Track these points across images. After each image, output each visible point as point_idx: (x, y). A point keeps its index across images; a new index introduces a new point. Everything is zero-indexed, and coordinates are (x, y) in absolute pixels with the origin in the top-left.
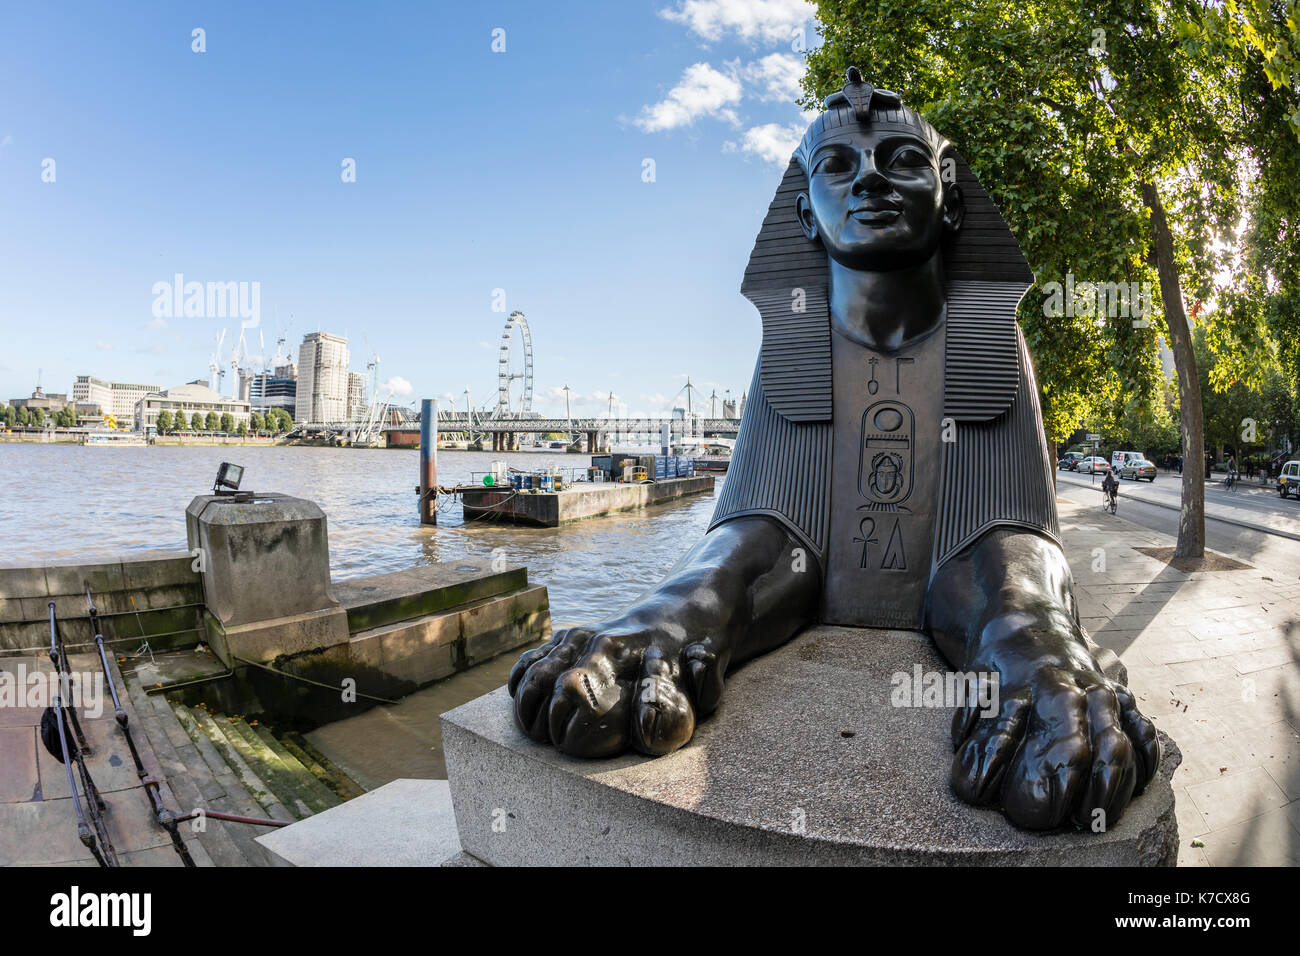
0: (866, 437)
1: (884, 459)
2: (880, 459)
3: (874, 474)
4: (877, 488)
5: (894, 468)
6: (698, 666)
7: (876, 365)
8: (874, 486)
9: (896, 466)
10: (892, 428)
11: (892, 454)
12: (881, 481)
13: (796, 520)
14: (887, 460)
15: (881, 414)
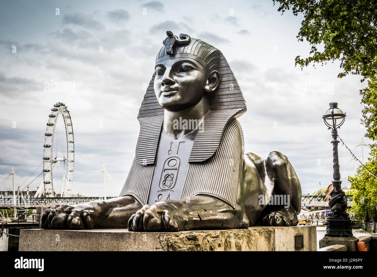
2: (167, 176)
3: (165, 180)
4: (165, 185)
5: (171, 179)
6: (85, 214)
7: (172, 145)
8: (164, 184)
9: (172, 178)
10: (173, 166)
11: (171, 174)
12: (167, 182)
13: (138, 196)
14: (169, 176)
15: (170, 161)
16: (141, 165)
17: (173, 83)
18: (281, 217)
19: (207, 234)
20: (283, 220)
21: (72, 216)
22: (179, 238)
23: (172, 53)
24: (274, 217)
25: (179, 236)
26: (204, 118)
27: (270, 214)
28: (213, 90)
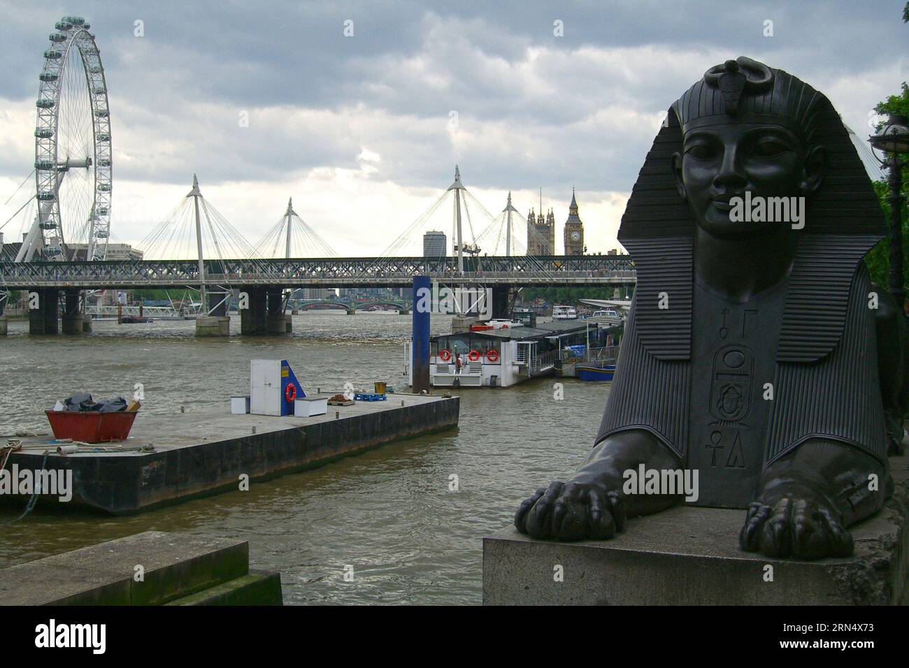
0: (716, 372)
1: (730, 388)
2: (726, 388)
3: (721, 400)
4: (724, 410)
5: (737, 396)
6: (614, 501)
7: (727, 315)
10: (736, 365)
13: (663, 433)
14: (731, 389)
15: (730, 354)
23: (738, 112)
28: (815, 188)
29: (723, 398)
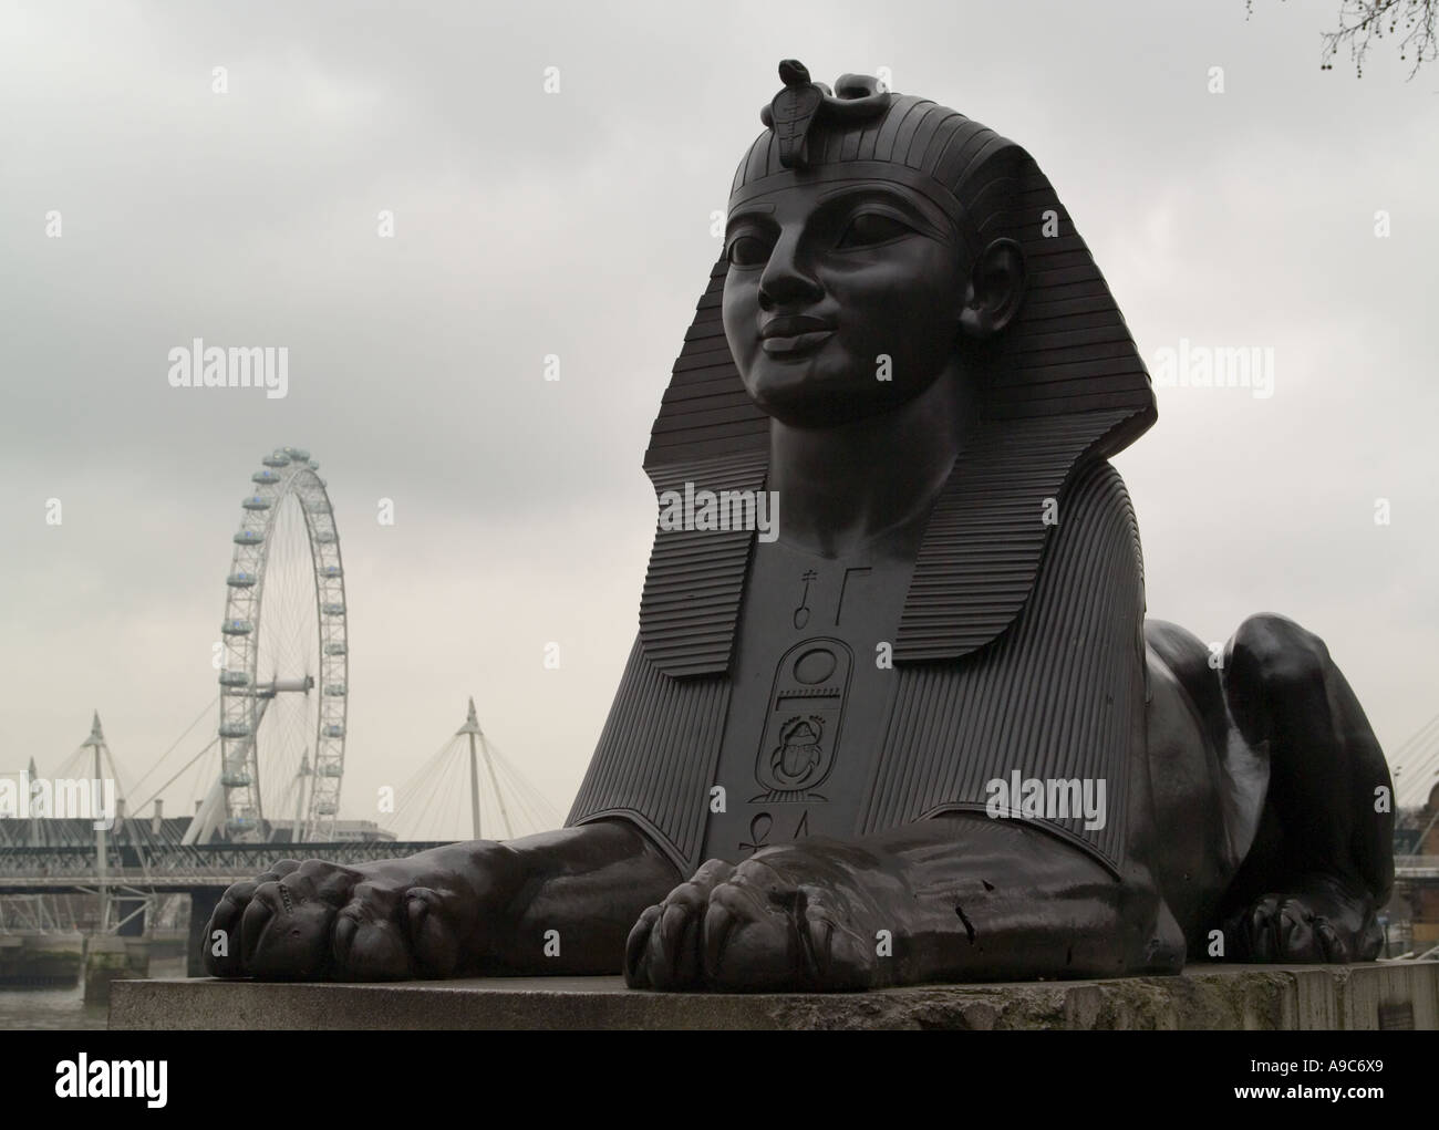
0: (778, 695)
1: (799, 725)
2: (793, 726)
3: (783, 749)
4: (783, 769)
5: (812, 740)
6: (415, 905)
7: (812, 583)
8: (779, 767)
9: (814, 735)
10: (818, 678)
11: (811, 717)
12: (790, 759)
13: (658, 823)
14: (803, 727)
15: (806, 658)
16: (669, 678)
17: (814, 296)
18: (1310, 920)
19: (1007, 1004)
20: (1319, 934)
21: (354, 917)
22: (884, 1020)
23: (806, 159)
24: (1275, 918)
25: (879, 1011)
26: (955, 457)
27: (1259, 908)
28: (999, 325)
29: (786, 746)
